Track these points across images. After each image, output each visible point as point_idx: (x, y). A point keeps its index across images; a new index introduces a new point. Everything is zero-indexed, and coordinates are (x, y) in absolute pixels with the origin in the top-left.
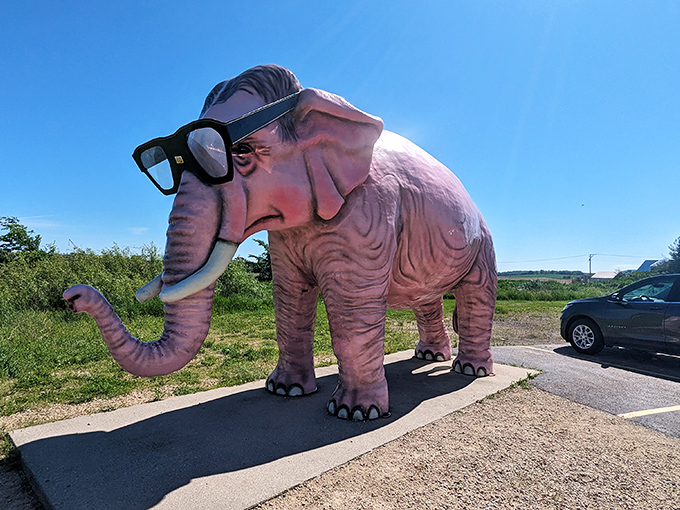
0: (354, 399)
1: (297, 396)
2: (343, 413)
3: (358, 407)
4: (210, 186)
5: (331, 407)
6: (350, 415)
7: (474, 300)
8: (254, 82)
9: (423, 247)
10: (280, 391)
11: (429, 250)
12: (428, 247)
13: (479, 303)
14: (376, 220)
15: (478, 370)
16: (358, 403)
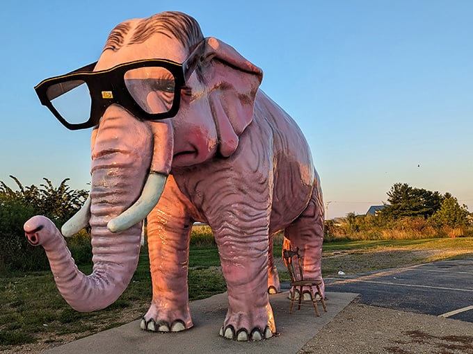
0: (251, 321)
1: (181, 331)
2: (242, 336)
3: (256, 329)
4: (143, 121)
5: (229, 333)
6: (250, 336)
7: (310, 233)
8: (169, 25)
9: (286, 182)
10: (163, 328)
11: (290, 186)
12: (290, 184)
13: (314, 235)
14: (261, 160)
15: (315, 295)
16: (255, 324)
